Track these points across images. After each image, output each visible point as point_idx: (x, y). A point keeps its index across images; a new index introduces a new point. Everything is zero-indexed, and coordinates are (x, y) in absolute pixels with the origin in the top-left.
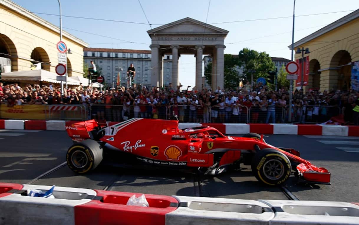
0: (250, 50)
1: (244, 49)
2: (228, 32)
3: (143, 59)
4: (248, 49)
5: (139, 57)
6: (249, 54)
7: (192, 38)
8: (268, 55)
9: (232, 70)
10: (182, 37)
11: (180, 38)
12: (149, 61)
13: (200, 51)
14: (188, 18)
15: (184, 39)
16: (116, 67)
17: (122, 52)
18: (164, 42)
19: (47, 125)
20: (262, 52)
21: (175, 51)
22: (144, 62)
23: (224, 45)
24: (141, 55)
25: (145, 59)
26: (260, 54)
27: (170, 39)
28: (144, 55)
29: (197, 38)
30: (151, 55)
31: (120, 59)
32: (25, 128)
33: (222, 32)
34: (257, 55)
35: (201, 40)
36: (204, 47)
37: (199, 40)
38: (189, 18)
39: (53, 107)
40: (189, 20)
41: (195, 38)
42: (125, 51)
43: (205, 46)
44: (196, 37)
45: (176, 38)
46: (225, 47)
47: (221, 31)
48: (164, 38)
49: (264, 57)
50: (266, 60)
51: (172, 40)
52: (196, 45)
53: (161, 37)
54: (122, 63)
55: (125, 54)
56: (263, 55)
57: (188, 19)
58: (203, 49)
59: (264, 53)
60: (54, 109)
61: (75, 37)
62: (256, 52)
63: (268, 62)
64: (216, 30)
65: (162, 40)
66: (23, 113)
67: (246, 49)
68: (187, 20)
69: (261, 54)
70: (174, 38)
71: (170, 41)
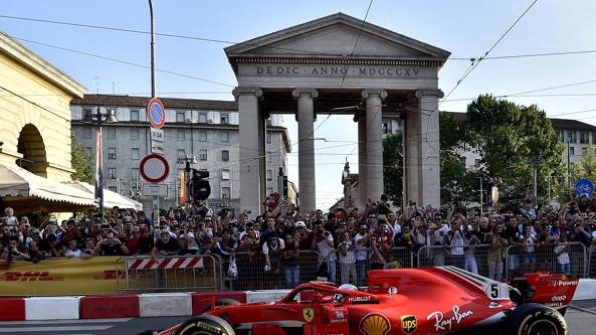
0: (497, 99)
1: (480, 98)
2: (450, 53)
3: (192, 124)
4: (493, 99)
5: (180, 120)
6: (495, 111)
7: (353, 70)
8: (542, 114)
9: (452, 154)
10: (324, 67)
11: (319, 70)
12: (212, 132)
13: (375, 104)
14: (340, 14)
15: (329, 72)
16: (110, 148)
17: (128, 106)
18: (275, 79)
19: (142, 304)
20: (528, 105)
21: (307, 104)
22: (196, 135)
23: (439, 88)
24: (188, 114)
25: (199, 124)
26: (522, 110)
27: (291, 72)
28: (195, 113)
29: (364, 70)
30: (237, 114)
31: (125, 126)
32: (81, 317)
33: (434, 54)
34: (515, 115)
35: (377, 74)
36: (385, 95)
37: (372, 76)
38: (344, 15)
39: (139, 262)
40: (343, 19)
41: (360, 70)
42: (138, 102)
43: (388, 91)
44: (363, 68)
45: (310, 69)
46: (440, 94)
47: (430, 53)
48: (274, 69)
49: (532, 118)
50: (538, 128)
51: (296, 75)
52: (364, 89)
53: (265, 67)
54: (128, 137)
55: (138, 112)
56: (530, 113)
57: (340, 18)
58: (382, 99)
59: (531, 108)
60: (141, 266)
61: (58, 71)
62: (512, 105)
63: (545, 132)
64: (417, 49)
65: (270, 74)
66: (51, 279)
67: (486, 97)
68: (338, 21)
69: (525, 110)
70: (301, 69)
71: (292, 76)
